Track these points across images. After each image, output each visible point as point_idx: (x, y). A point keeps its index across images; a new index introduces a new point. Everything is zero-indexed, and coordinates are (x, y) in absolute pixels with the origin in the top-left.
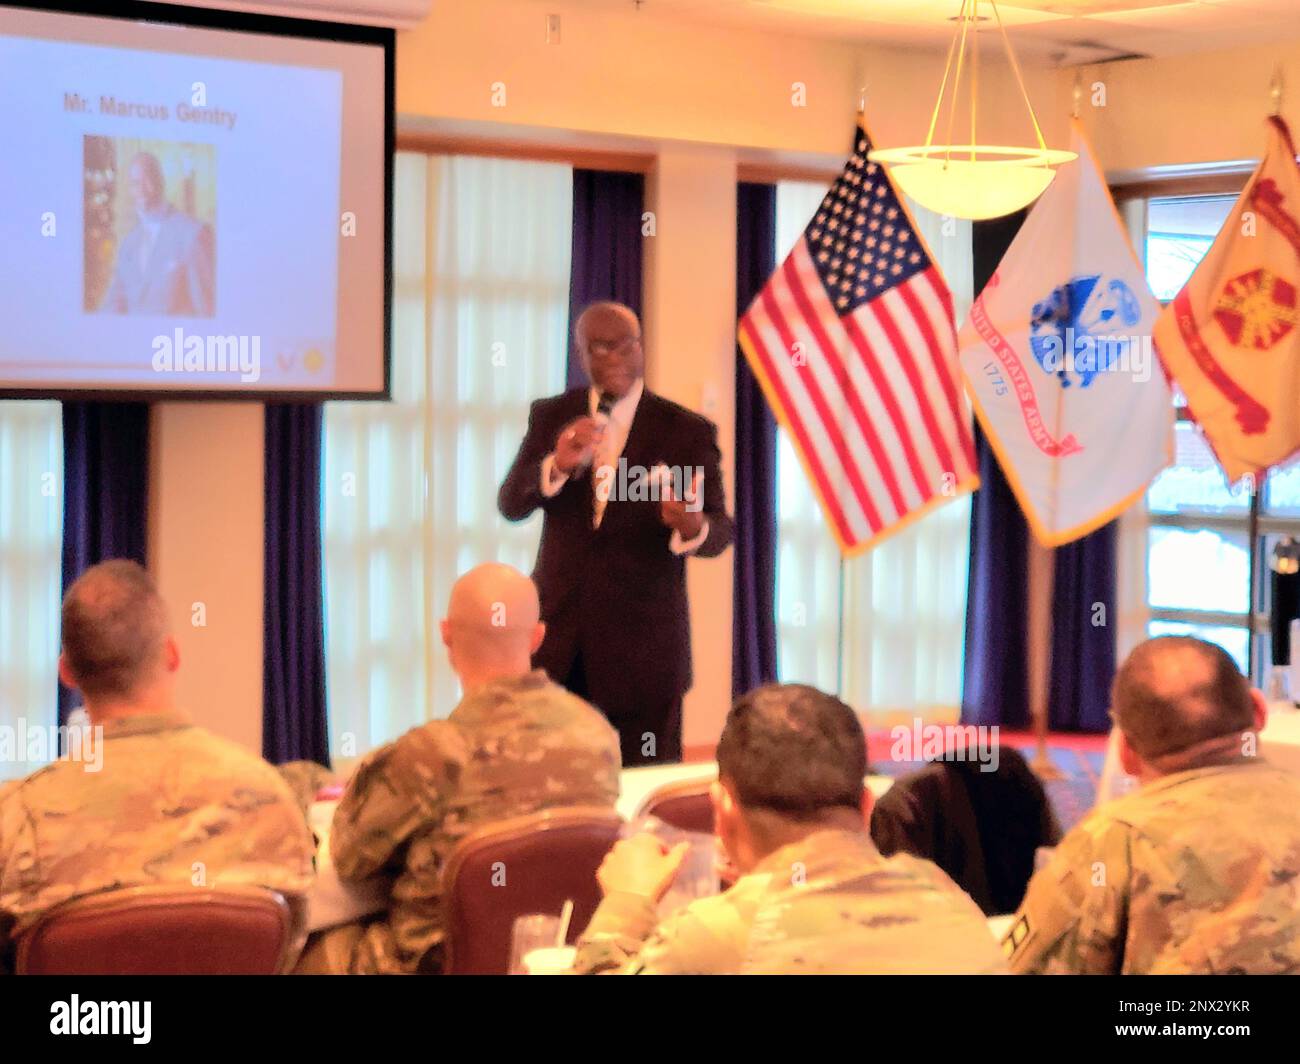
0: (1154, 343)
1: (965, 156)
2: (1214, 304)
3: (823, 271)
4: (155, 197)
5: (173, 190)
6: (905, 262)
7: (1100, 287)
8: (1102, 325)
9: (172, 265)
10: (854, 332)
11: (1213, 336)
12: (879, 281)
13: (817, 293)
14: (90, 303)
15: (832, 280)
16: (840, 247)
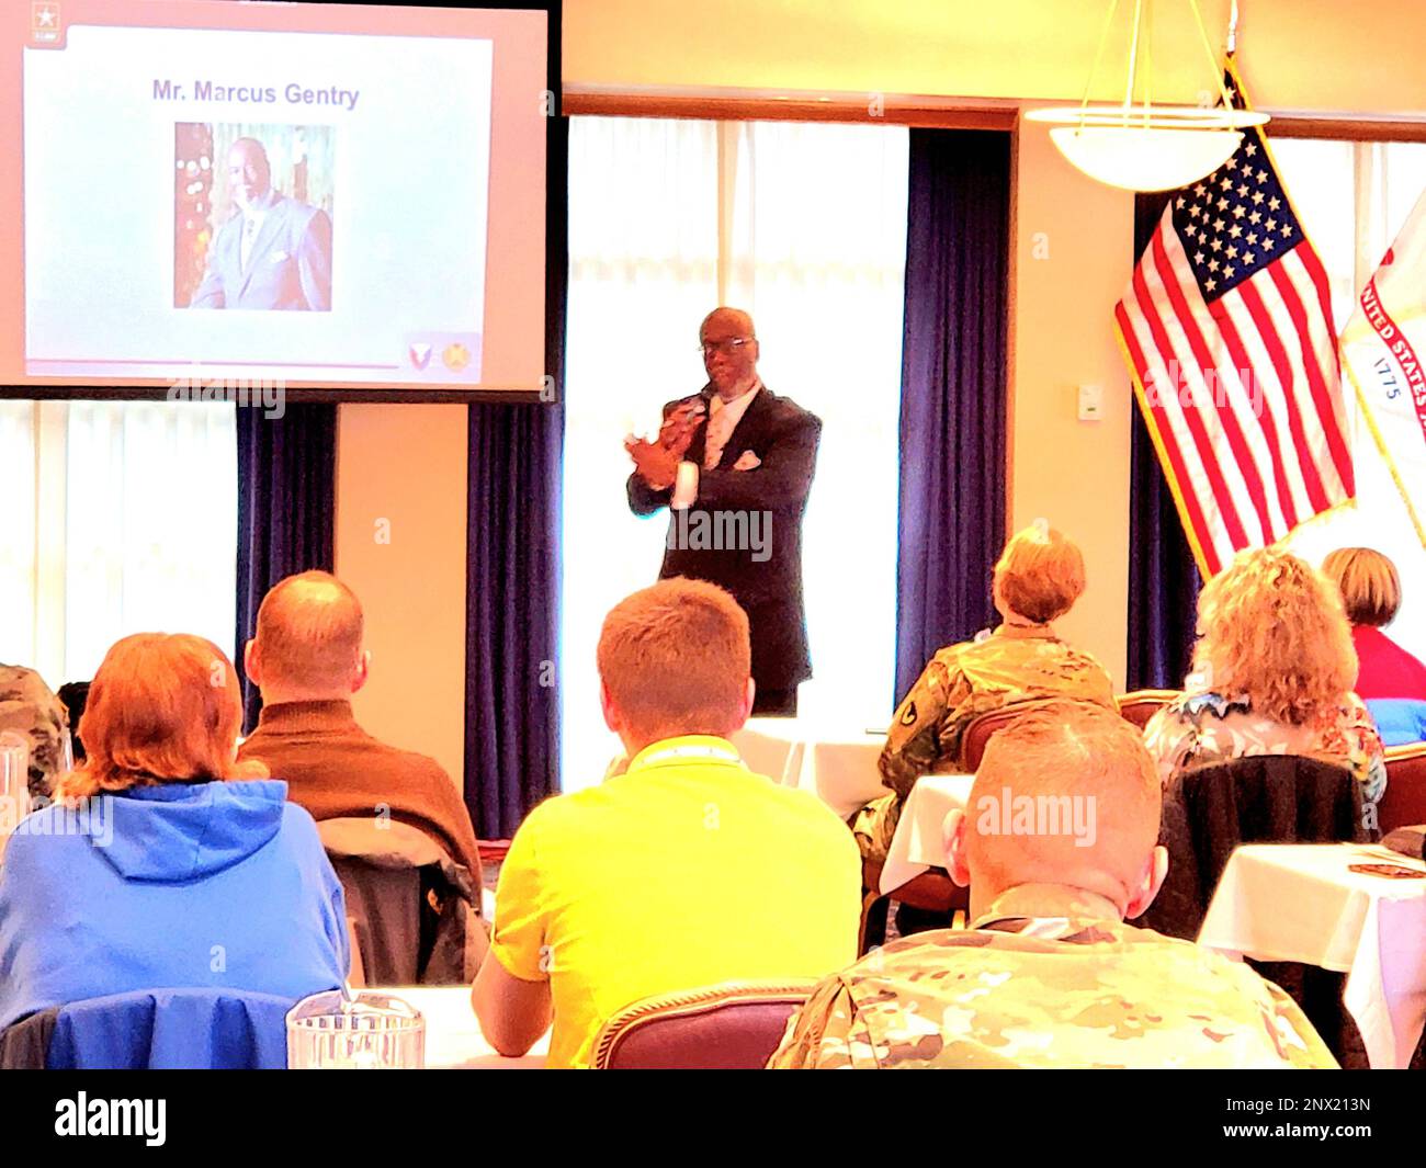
3: (1190, 247)
4: (259, 184)
5: (281, 176)
6: (1276, 235)
9: (279, 256)
10: (1222, 320)
12: (1248, 258)
14: (181, 300)
15: (1199, 257)
16: (1207, 218)
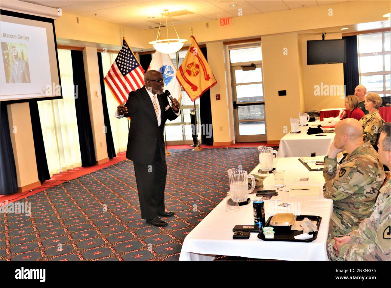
0: (176, 76)
1: (166, 42)
2: (186, 69)
3: (120, 68)
6: (135, 65)
7: (167, 67)
8: (168, 74)
10: (126, 79)
11: (186, 74)
12: (130, 69)
13: (119, 72)
15: (122, 69)
16: (123, 63)
